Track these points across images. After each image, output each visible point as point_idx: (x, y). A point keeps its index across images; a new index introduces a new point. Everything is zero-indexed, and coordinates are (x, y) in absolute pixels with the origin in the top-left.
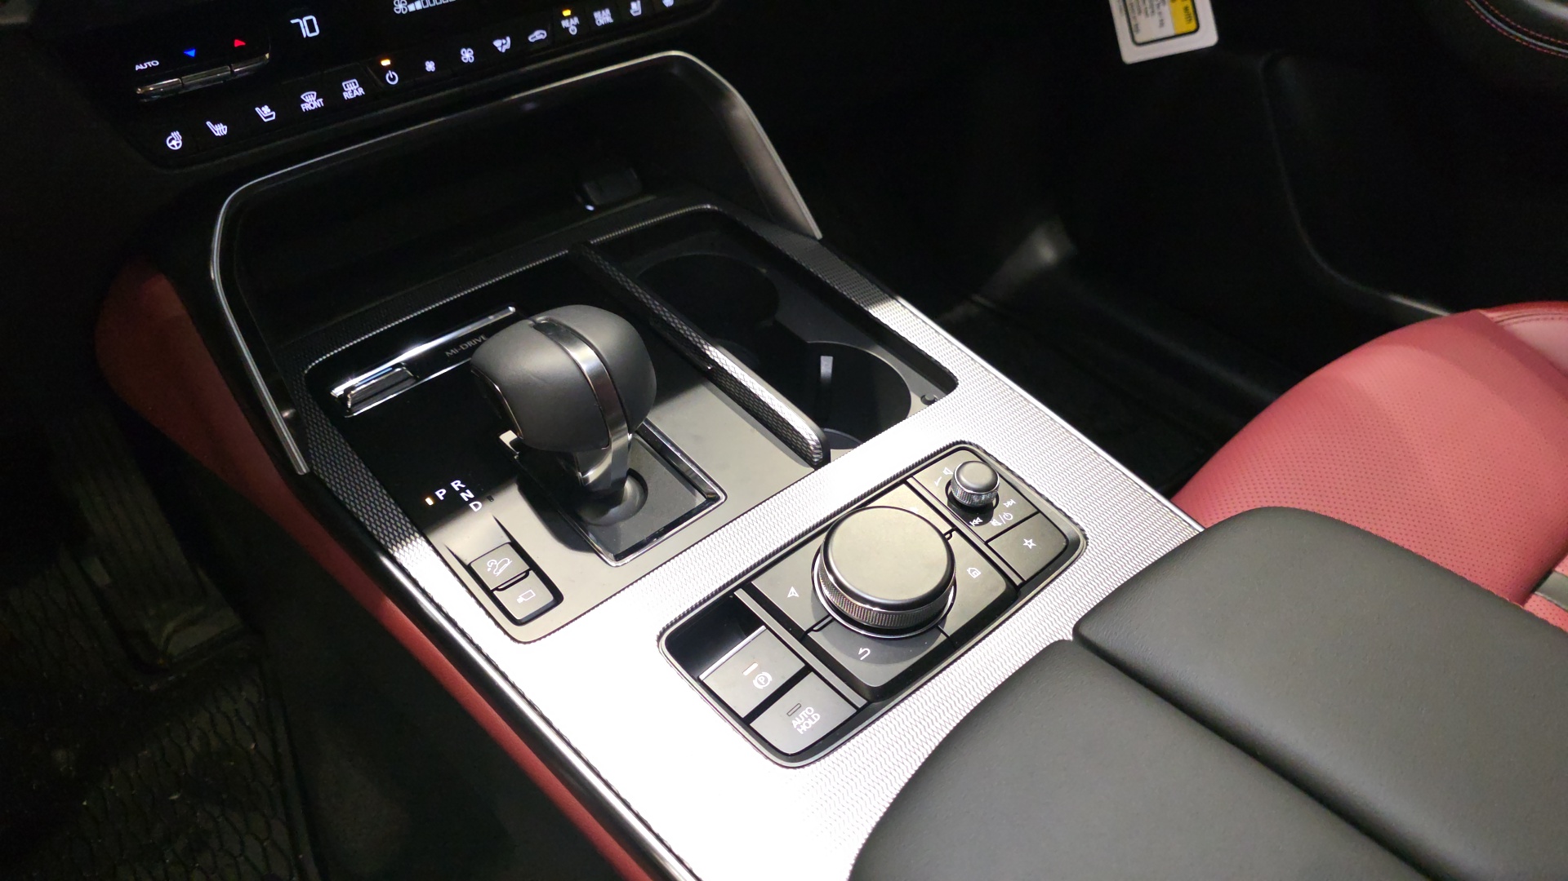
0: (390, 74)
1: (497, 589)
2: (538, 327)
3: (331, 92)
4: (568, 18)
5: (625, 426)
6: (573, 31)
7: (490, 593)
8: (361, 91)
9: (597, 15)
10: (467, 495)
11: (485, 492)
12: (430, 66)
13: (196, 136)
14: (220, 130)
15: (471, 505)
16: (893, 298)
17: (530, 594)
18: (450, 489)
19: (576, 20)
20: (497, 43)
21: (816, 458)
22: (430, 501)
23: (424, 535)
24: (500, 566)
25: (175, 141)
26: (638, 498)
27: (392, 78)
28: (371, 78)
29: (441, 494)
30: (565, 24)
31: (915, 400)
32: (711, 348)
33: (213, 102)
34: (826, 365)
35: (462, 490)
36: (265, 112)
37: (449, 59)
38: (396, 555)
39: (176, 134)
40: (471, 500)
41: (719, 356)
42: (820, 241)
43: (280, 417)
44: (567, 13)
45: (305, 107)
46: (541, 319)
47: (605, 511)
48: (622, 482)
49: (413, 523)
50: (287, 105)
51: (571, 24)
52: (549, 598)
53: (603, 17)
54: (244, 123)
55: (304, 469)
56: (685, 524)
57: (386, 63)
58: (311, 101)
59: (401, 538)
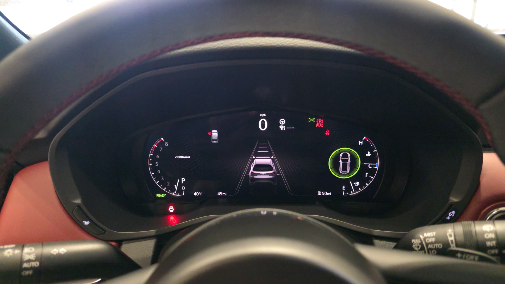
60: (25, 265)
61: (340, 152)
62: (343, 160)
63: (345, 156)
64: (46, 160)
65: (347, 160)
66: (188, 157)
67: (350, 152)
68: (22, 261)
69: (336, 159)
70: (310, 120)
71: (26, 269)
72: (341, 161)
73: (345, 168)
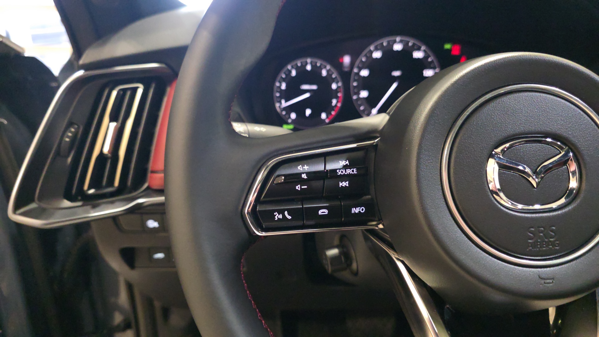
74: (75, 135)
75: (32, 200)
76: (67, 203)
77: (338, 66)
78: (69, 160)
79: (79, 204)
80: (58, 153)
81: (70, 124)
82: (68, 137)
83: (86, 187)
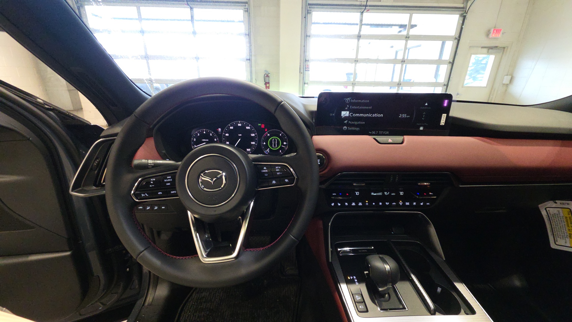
0: (367, 203)
1: (357, 302)
2: (380, 257)
3: (357, 204)
4: (401, 202)
5: (391, 284)
6: (401, 204)
7: (355, 302)
8: (362, 205)
9: (406, 203)
10: (356, 280)
11: (360, 282)
12: (374, 204)
13: (336, 204)
14: (339, 204)
15: (356, 283)
16: (462, 283)
17: (362, 307)
18: (353, 278)
19: (402, 203)
20: (386, 203)
21: (432, 312)
22: (349, 278)
23: (346, 284)
24: (358, 298)
25: (333, 204)
26: (388, 298)
27: (367, 204)
28: (364, 203)
29: (351, 278)
30: (400, 203)
31: (462, 311)
32: (412, 275)
33: (340, 201)
34: (439, 290)
35: (355, 279)
36: (346, 204)
37: (377, 203)
38: (341, 285)
39: (333, 203)
40: (356, 282)
41: (413, 277)
42: (444, 260)
43: (330, 249)
44: (401, 201)
45: (352, 205)
46: (381, 256)
47: (381, 298)
48: (386, 294)
49: (345, 281)
50: (350, 204)
51: (401, 203)
52: (366, 310)
53: (407, 204)
54: (343, 205)
55: (330, 261)
56: (397, 310)
57: (367, 201)
58: (354, 204)
59: (343, 282)
60: (149, 164)
61: (273, 139)
62: (274, 142)
63: (275, 140)
64: (153, 136)
65: (276, 142)
66: (208, 140)
67: (277, 139)
68: (148, 163)
69: (271, 141)
70: (259, 125)
71: (150, 166)
72: (273, 142)
73: (275, 145)
74: (99, 162)
75: (80, 187)
76: (94, 188)
77: (217, 132)
78: (96, 172)
79: (99, 188)
80: (91, 169)
81: (97, 158)
82: (96, 163)
83: (102, 182)
